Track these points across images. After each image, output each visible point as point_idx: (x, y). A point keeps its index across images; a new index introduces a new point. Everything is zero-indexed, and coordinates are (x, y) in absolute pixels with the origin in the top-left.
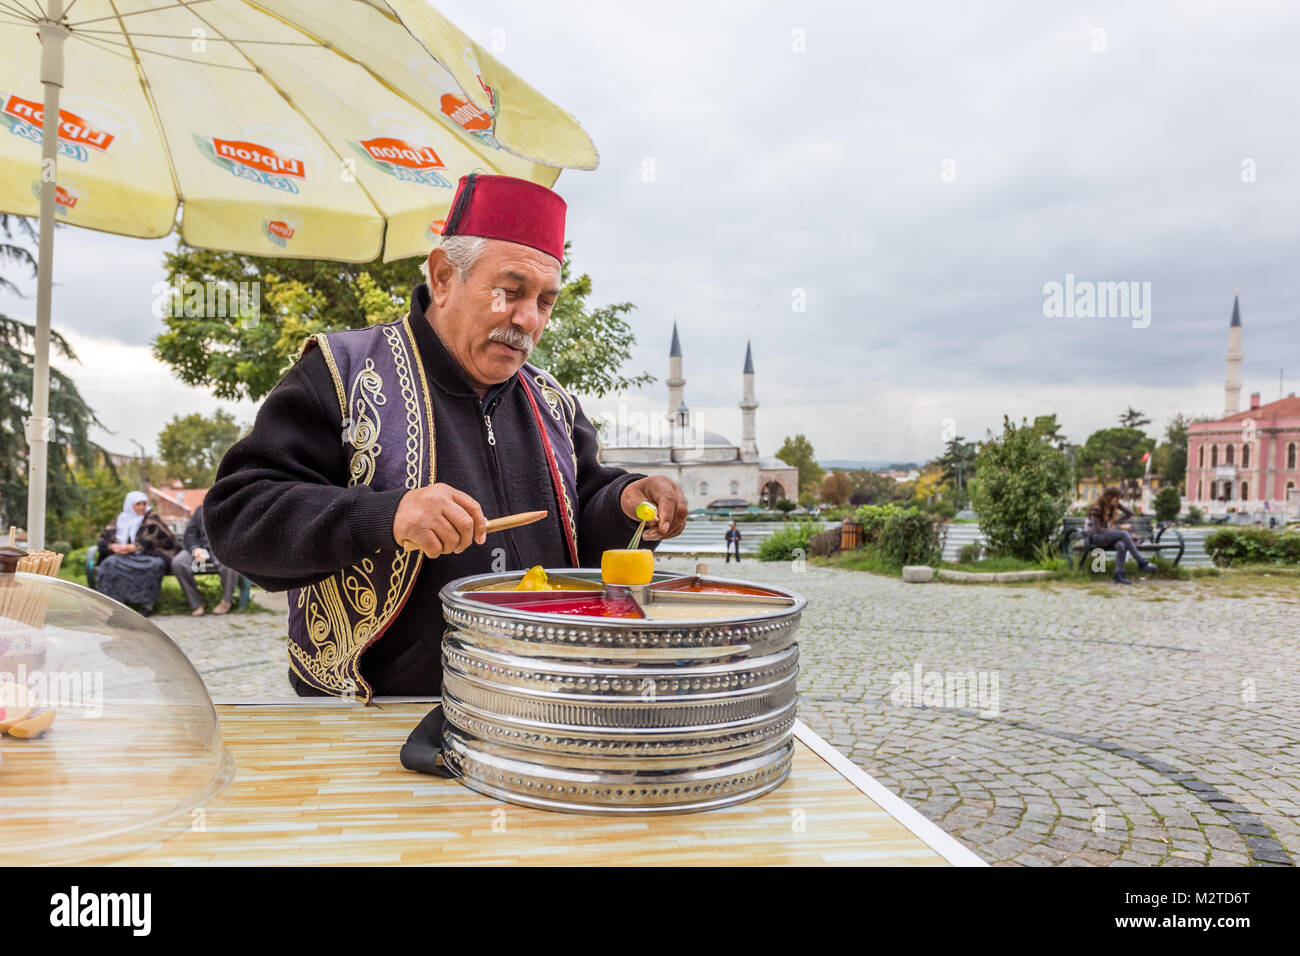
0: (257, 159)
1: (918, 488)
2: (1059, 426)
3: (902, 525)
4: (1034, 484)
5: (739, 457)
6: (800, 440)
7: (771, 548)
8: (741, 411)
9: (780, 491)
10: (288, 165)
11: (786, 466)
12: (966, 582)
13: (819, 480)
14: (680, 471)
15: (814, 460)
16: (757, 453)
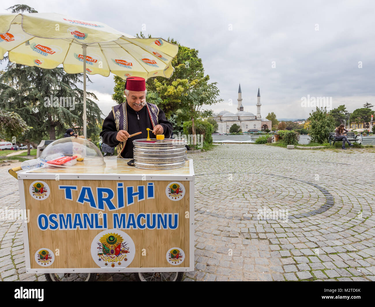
0: (123, 63)
1: (305, 126)
2: (345, 108)
3: (288, 135)
4: (324, 124)
5: (256, 118)
6: (273, 113)
7: (258, 141)
8: (257, 107)
9: (267, 127)
10: (129, 64)
11: (269, 121)
12: (303, 149)
13: (277, 124)
14: (241, 122)
15: (276, 119)
16: (261, 117)
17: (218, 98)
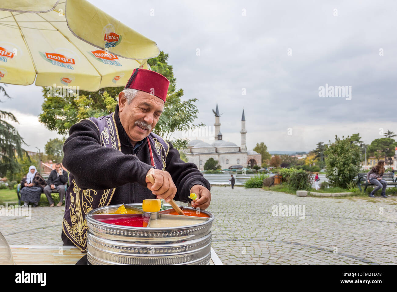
0: (59, 59)
1: (306, 161)
2: (360, 138)
3: (296, 176)
4: (347, 160)
5: (240, 150)
6: (262, 144)
8: (241, 134)
9: (255, 162)
10: (69, 60)
11: (257, 154)
12: (320, 197)
13: (269, 159)
14: (219, 156)
15: (267, 151)
16: (246, 149)
17: (196, 121)
